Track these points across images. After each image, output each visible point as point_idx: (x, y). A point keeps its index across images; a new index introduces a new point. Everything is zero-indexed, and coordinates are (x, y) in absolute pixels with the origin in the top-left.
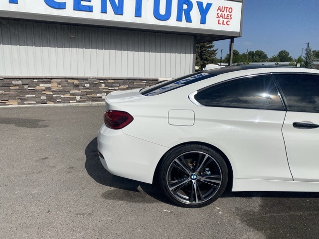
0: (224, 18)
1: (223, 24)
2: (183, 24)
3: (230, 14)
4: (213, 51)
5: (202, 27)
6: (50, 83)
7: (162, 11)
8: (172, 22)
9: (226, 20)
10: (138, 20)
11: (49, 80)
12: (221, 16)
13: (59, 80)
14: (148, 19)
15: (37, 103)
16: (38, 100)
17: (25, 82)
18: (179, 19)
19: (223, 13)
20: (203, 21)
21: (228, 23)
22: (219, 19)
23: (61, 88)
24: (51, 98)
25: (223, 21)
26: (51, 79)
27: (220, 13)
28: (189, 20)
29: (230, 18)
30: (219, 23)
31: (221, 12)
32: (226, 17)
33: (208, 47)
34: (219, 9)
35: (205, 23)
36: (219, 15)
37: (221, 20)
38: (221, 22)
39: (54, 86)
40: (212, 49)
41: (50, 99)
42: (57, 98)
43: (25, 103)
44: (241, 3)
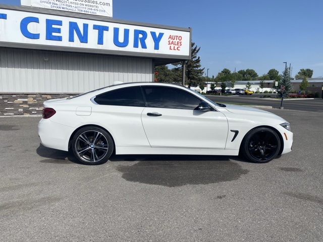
0: (175, 45)
1: (174, 49)
2: (140, 50)
3: (180, 41)
4: (200, 70)
5: (156, 52)
6: (27, 98)
7: (121, 39)
8: (130, 48)
9: (176, 47)
10: (100, 47)
11: (26, 95)
12: (172, 43)
13: (35, 96)
14: (109, 45)
15: (15, 114)
16: (16, 112)
17: (5, 97)
18: (136, 46)
19: (174, 41)
20: (157, 47)
21: (179, 49)
22: (170, 45)
23: (36, 102)
24: (28, 111)
25: (174, 47)
26: (28, 94)
27: (171, 41)
28: (144, 46)
29: (180, 44)
30: (170, 49)
31: (172, 40)
32: (176, 44)
33: (195, 67)
34: (170, 37)
35: (158, 49)
36: (171, 42)
37: (172, 46)
38: (172, 48)
39: (30, 100)
40: (199, 68)
41: (26, 111)
42: (33, 110)
43: (5, 114)
44: (189, 33)
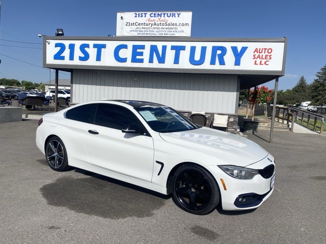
0: (262, 58)
1: (260, 64)
2: (217, 67)
3: (269, 54)
5: (237, 68)
7: (197, 57)
8: (207, 66)
9: (263, 61)
10: (176, 66)
12: (259, 57)
18: (213, 62)
19: (261, 55)
21: (267, 63)
22: (255, 60)
25: (261, 61)
27: (257, 54)
28: (222, 62)
29: (269, 58)
30: (255, 64)
31: (259, 54)
32: (264, 57)
34: (256, 50)
35: (239, 65)
36: (256, 57)
37: (258, 61)
38: (258, 62)
44: (284, 43)
